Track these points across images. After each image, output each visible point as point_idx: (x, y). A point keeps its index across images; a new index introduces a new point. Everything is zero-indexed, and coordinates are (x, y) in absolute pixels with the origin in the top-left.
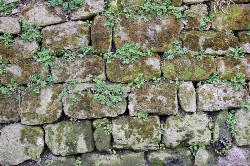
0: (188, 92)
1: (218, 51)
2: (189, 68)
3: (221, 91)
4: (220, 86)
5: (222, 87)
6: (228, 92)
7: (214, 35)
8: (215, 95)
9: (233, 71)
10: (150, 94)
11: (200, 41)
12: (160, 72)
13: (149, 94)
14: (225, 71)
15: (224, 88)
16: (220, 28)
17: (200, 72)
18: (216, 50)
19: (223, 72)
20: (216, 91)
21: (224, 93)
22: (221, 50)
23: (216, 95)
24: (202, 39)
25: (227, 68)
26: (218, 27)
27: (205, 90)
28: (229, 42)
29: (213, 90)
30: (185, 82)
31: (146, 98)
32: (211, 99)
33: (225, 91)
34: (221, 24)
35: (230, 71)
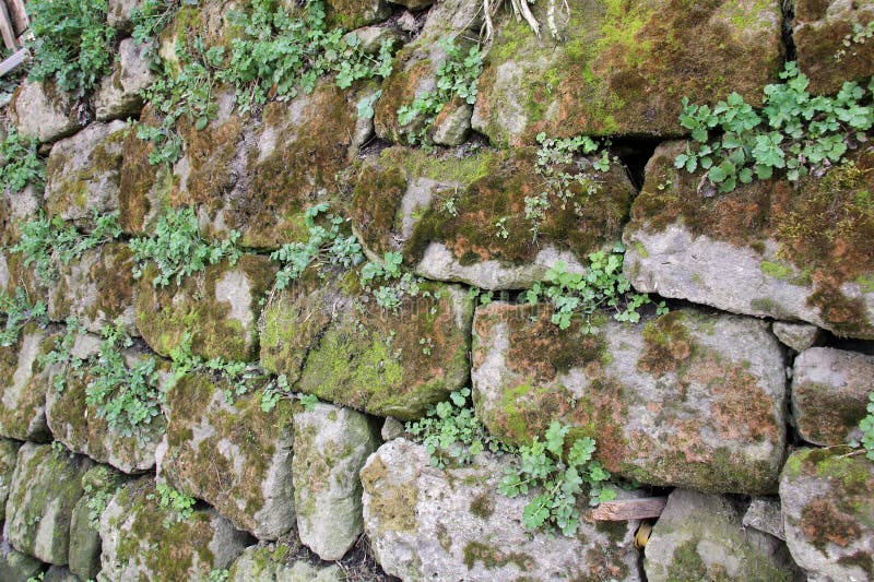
0: (316, 459)
1: (477, 265)
2: (342, 340)
3: (460, 499)
4: (461, 473)
5: (470, 481)
6: (495, 522)
7: (477, 168)
8: (427, 512)
9: (544, 404)
10: (205, 423)
11: (408, 202)
12: (248, 339)
13: (200, 420)
14: (503, 390)
15: (477, 491)
16: (515, 125)
17: (382, 371)
18: (470, 259)
19: (492, 395)
20: (435, 493)
21: (471, 516)
22: (496, 264)
23: (430, 517)
24: (421, 190)
25: (515, 376)
26: (502, 119)
27: (389, 468)
28: (543, 216)
29: (422, 480)
30: (318, 407)
31: (190, 435)
32: (406, 527)
33: (480, 508)
34: (520, 99)
35: (529, 396)
